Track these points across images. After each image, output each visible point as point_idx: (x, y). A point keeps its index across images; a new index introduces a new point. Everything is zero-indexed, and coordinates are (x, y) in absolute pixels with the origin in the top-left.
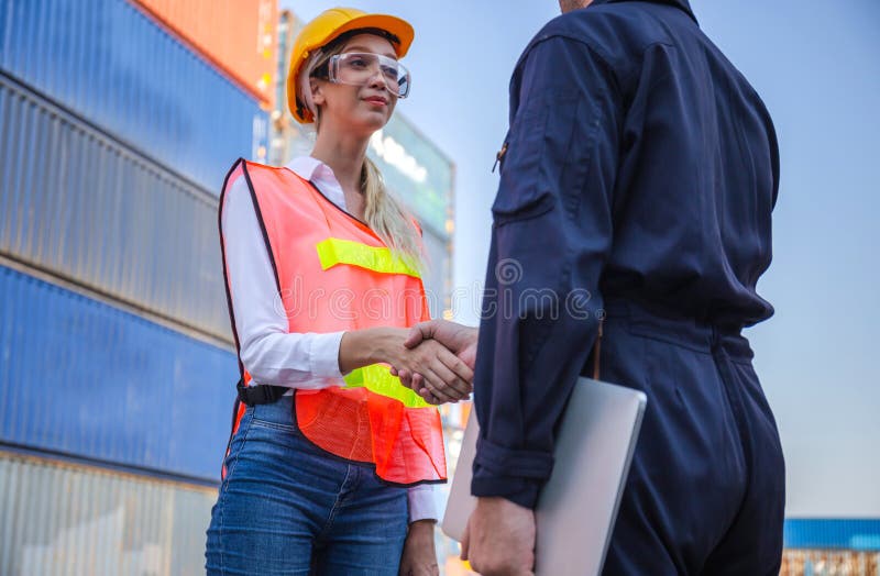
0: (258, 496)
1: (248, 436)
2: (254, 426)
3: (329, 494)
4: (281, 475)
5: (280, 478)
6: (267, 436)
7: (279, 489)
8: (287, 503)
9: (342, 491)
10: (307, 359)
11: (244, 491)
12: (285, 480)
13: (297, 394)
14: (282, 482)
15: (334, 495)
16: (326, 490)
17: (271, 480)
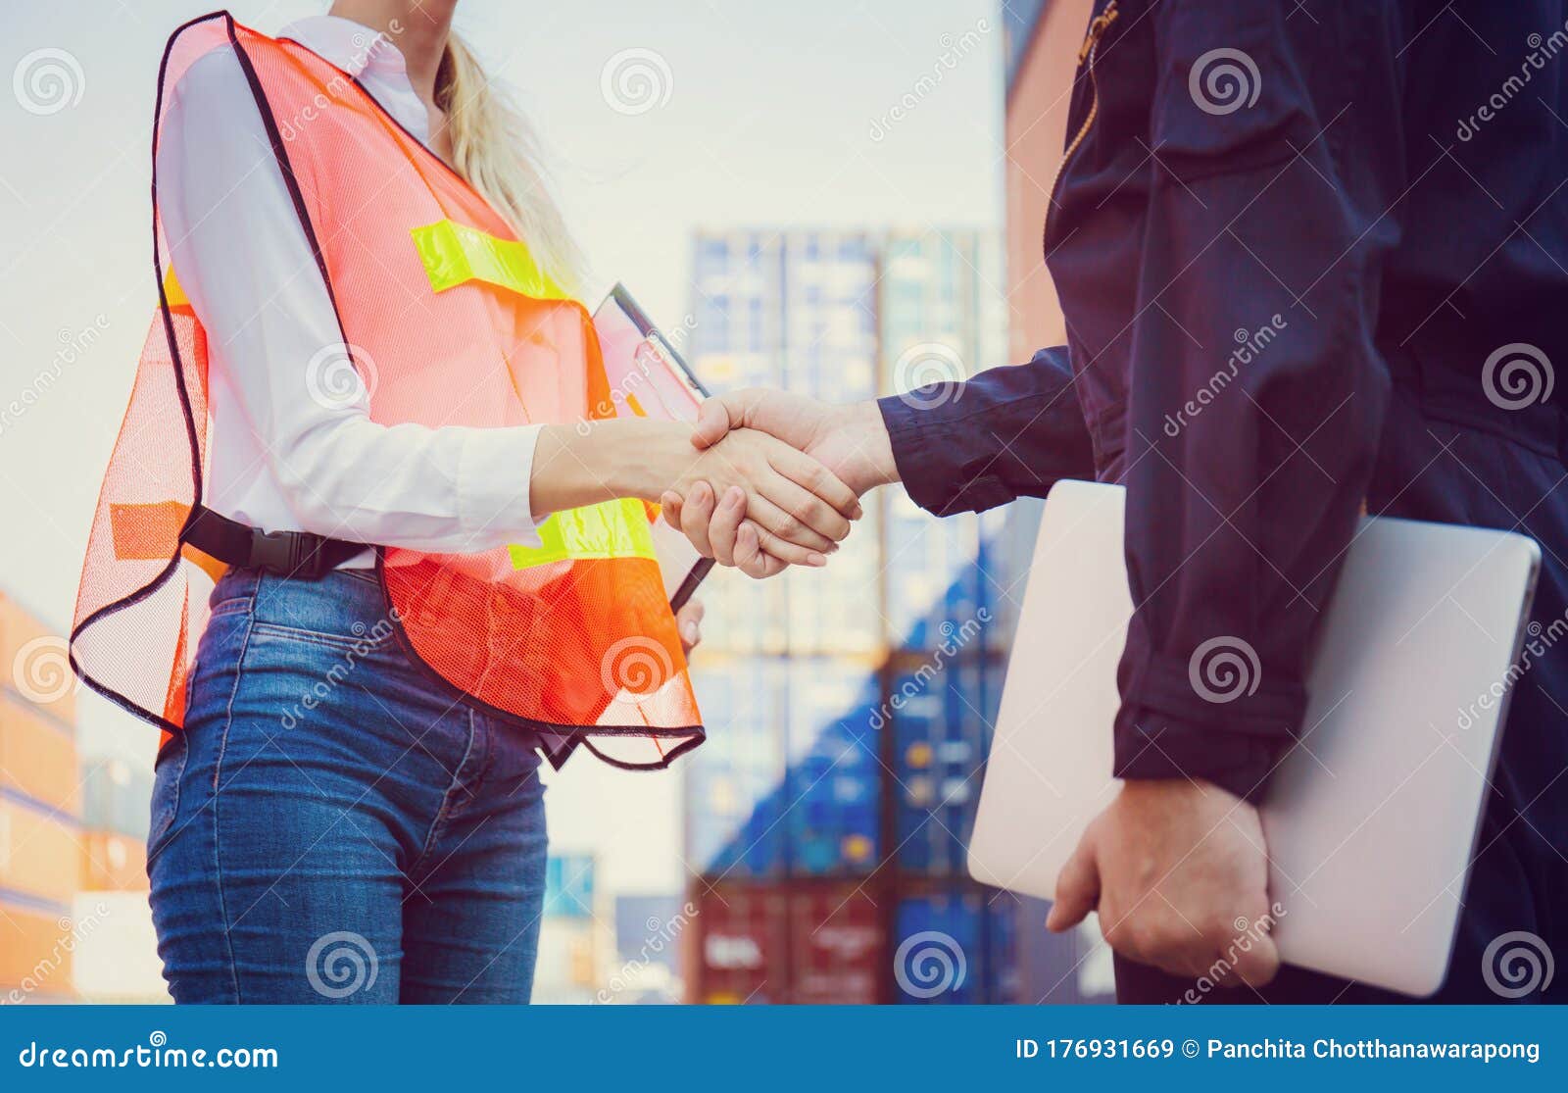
0: (298, 796)
1: (248, 663)
2: (260, 639)
3: (427, 788)
4: (336, 746)
5: (337, 754)
6: (300, 659)
7: (341, 779)
8: (360, 807)
9: (457, 783)
10: (449, 491)
11: (267, 787)
12: (347, 758)
13: (389, 564)
14: (346, 764)
15: (435, 791)
16: (424, 781)
17: (320, 758)
